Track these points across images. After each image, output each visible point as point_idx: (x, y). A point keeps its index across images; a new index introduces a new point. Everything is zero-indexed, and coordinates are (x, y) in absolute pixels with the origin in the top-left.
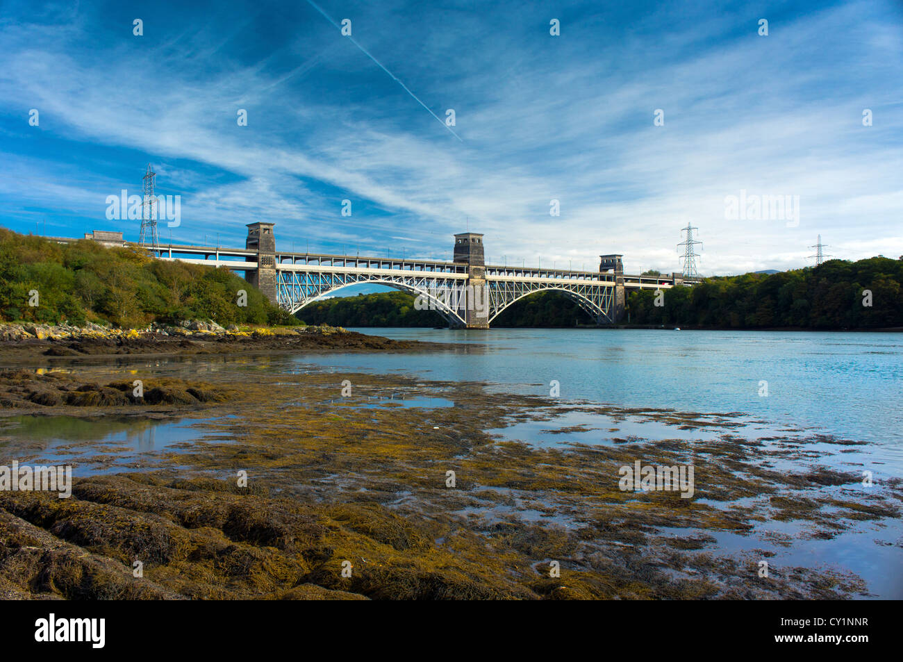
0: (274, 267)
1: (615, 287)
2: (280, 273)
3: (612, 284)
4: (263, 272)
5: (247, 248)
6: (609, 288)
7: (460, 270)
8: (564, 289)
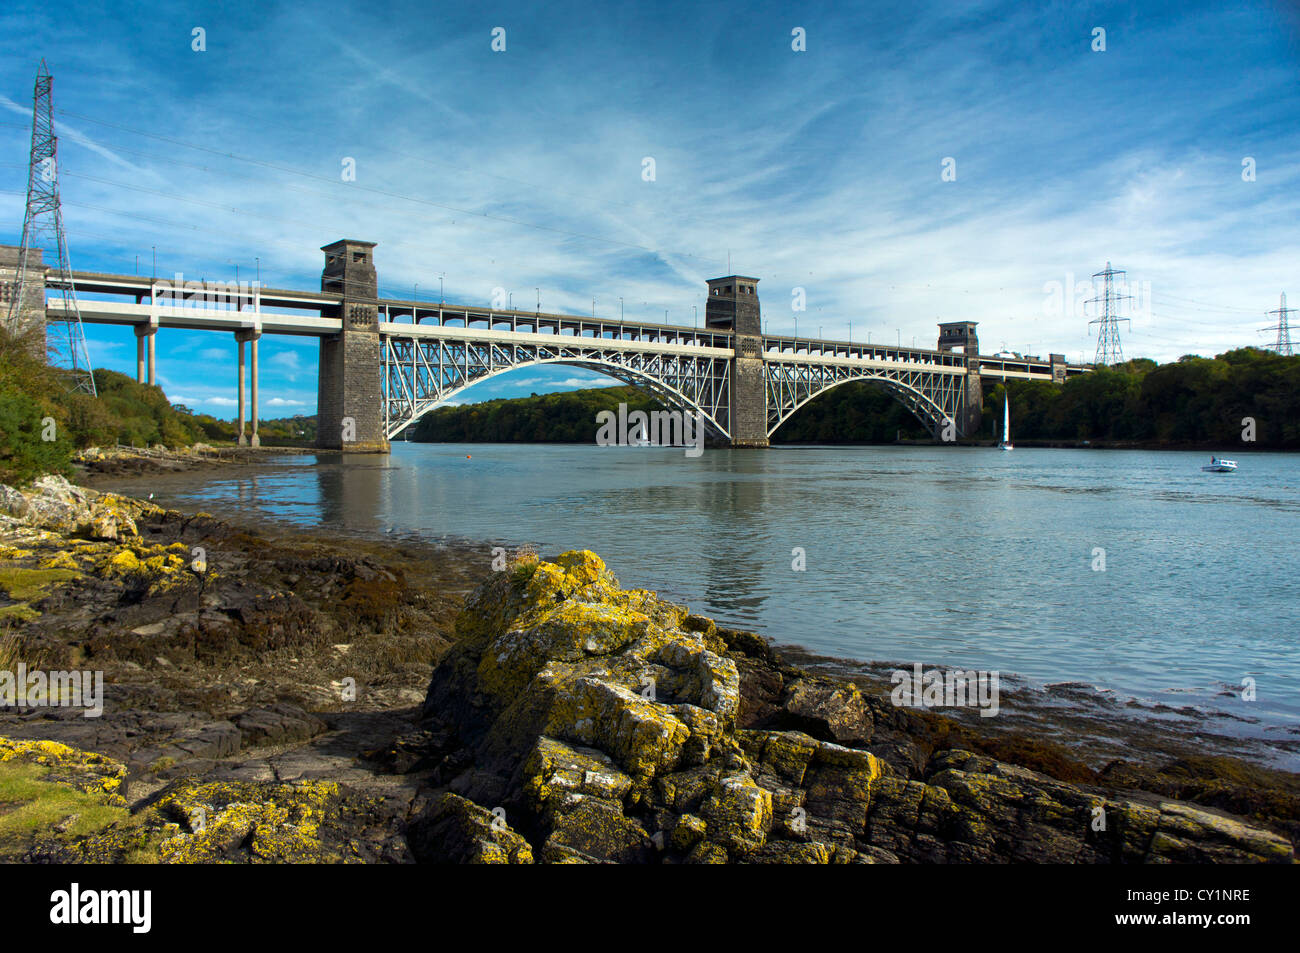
0: (375, 329)
1: (966, 376)
2: (388, 340)
3: (962, 370)
4: (354, 337)
5: (323, 289)
6: (958, 378)
7: (720, 343)
8: (888, 378)
